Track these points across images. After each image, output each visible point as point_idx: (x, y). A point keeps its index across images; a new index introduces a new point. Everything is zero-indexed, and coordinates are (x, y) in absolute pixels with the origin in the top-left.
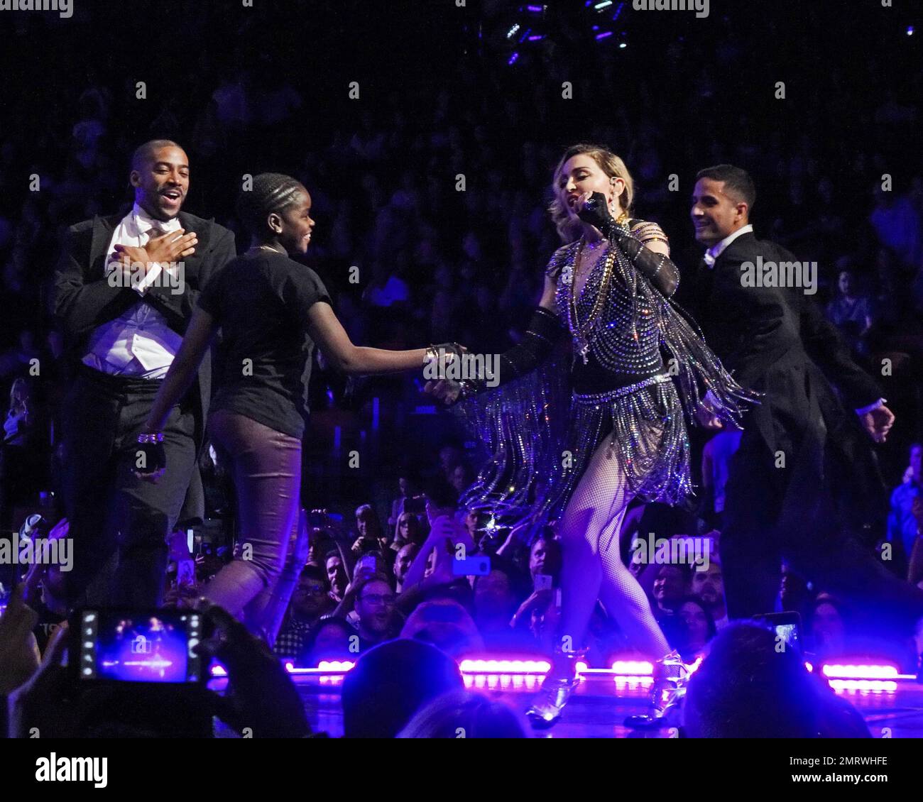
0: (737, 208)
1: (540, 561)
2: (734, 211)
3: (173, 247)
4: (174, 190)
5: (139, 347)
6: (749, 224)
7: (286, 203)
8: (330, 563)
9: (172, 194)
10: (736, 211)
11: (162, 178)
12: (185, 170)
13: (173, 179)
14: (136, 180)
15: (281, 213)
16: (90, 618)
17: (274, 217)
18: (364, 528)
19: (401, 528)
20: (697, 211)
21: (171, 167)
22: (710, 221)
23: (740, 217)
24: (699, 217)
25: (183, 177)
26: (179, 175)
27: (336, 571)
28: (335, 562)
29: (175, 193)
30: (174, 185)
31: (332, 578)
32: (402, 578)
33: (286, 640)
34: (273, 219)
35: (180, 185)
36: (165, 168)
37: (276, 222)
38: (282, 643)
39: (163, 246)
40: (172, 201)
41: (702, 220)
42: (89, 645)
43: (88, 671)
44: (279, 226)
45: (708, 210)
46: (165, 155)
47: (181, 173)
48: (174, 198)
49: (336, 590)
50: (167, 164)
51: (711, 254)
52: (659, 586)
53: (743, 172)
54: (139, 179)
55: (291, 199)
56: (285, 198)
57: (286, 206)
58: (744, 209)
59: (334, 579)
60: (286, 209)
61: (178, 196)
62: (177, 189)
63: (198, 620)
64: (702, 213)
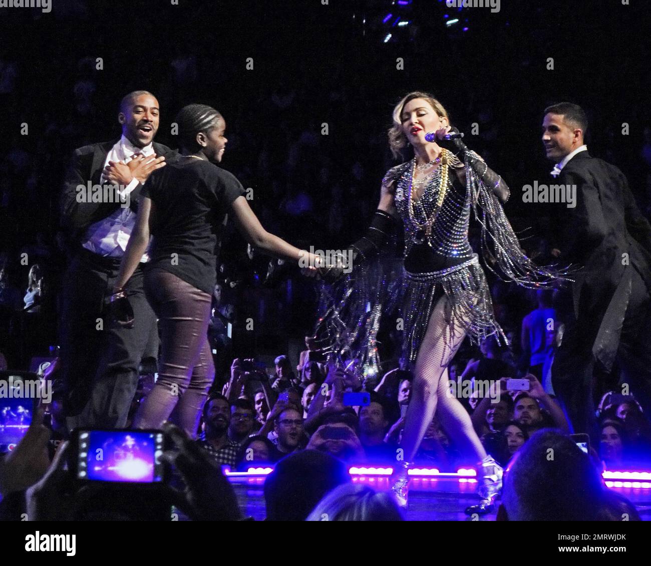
0: (574, 133)
1: (405, 396)
2: (572, 135)
3: (148, 167)
4: (147, 125)
5: (122, 238)
6: (584, 144)
7: (209, 126)
8: (258, 397)
9: (146, 128)
10: (574, 135)
11: (138, 117)
12: (156, 111)
13: (147, 117)
14: (122, 119)
15: (206, 132)
16: (85, 436)
17: (201, 135)
18: (281, 372)
19: (306, 372)
20: (546, 137)
21: (145, 109)
22: (555, 144)
23: (577, 139)
24: (547, 141)
25: (154, 116)
26: (151, 114)
27: (261, 403)
28: (261, 396)
29: (148, 127)
30: (146, 121)
31: (259, 408)
32: (307, 407)
33: (224, 453)
34: (200, 137)
35: (152, 121)
36: (141, 109)
37: (202, 139)
38: (221, 455)
39: (141, 166)
40: (146, 133)
41: (550, 143)
42: (84, 455)
43: (83, 474)
44: (204, 141)
45: (554, 136)
46: (142, 100)
47: (153, 113)
48: (148, 130)
49: (262, 417)
50: (142, 107)
51: (558, 168)
52: (490, 414)
53: (577, 107)
54: (124, 118)
55: (213, 123)
56: (209, 122)
57: (209, 128)
58: (579, 133)
59: (260, 409)
60: (210, 130)
61: (150, 130)
62: (149, 124)
63: (162, 437)
64: (549, 139)
